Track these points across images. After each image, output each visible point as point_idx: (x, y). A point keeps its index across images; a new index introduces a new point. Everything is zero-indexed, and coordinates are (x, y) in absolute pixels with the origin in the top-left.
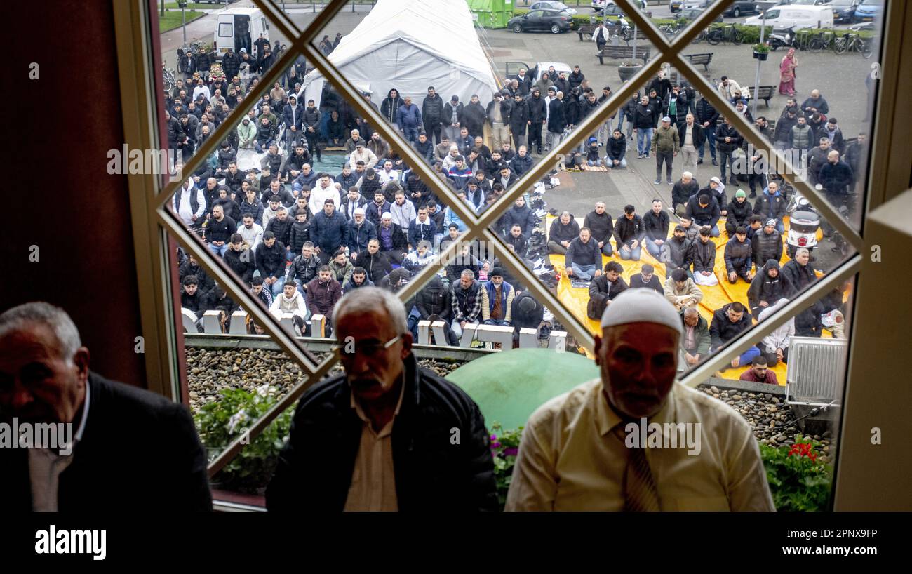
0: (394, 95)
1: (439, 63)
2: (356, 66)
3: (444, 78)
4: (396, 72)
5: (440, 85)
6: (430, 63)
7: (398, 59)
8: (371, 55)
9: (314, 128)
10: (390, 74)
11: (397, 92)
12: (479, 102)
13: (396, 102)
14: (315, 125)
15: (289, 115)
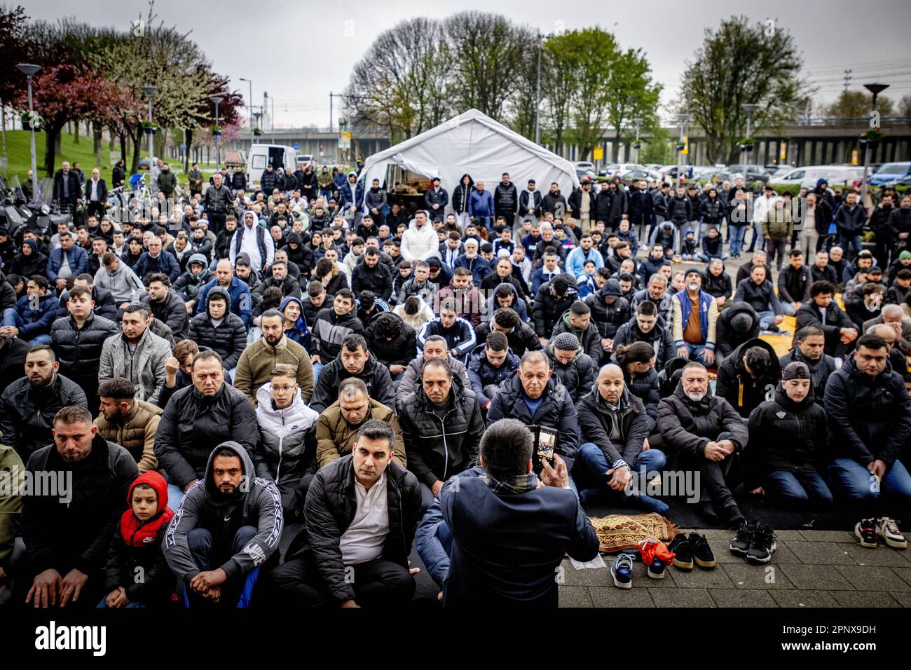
0: (467, 181)
1: (516, 148)
2: (423, 148)
3: (520, 165)
4: (470, 155)
5: (516, 172)
6: (507, 147)
7: (473, 142)
8: (441, 136)
9: (378, 210)
10: (462, 158)
11: (469, 177)
12: (559, 192)
13: (469, 189)
14: (379, 206)
15: (348, 194)
